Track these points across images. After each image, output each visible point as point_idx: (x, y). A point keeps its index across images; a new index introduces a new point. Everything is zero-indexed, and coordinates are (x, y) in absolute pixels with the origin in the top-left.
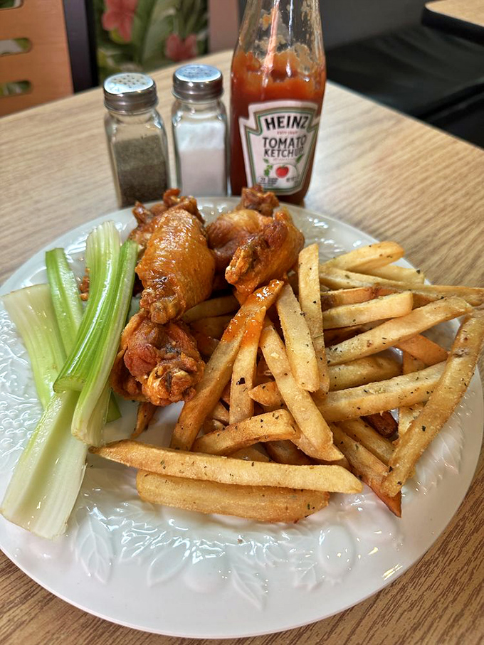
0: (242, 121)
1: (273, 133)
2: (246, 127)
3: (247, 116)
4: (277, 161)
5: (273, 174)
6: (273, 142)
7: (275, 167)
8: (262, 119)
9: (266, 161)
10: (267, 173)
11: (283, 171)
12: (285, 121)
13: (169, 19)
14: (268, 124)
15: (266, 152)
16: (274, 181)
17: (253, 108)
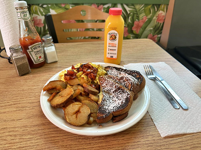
0: (28, 51)
1: (36, 50)
2: (29, 51)
3: (29, 49)
4: (38, 56)
5: (38, 58)
6: (36, 52)
7: (38, 57)
8: (32, 48)
9: (36, 56)
10: (37, 59)
11: (40, 57)
12: (37, 47)
13: (151, 30)
14: (34, 49)
15: (36, 55)
16: (39, 60)
17: (29, 47)
